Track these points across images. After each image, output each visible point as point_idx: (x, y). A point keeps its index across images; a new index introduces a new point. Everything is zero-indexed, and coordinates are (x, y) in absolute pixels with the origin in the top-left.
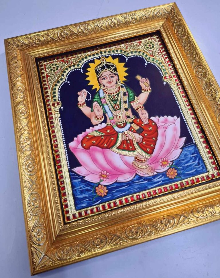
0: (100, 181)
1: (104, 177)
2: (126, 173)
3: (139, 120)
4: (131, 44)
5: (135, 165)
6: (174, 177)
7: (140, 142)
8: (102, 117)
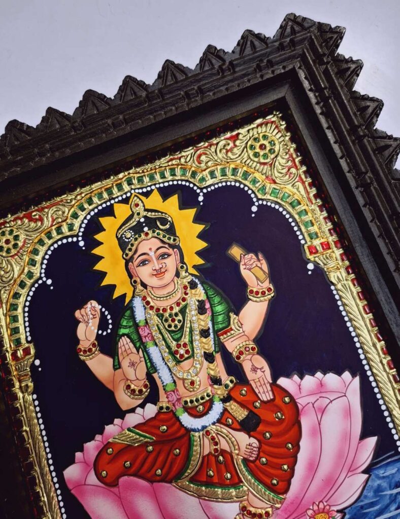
4: (211, 145)
7: (251, 459)
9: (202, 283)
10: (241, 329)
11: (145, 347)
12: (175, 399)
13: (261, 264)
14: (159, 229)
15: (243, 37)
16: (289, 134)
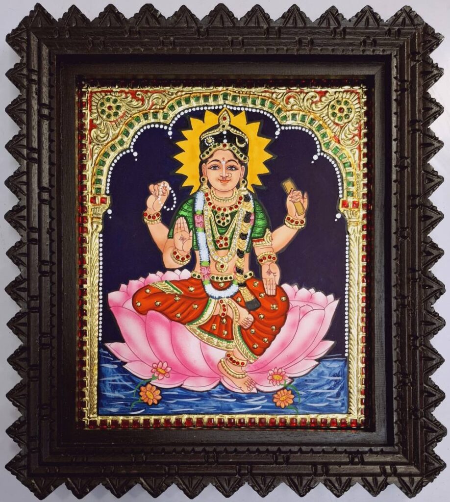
0: (151, 378)
1: (160, 373)
2: (202, 376)
3: (258, 283)
4: (301, 92)
5: (223, 367)
6: (285, 406)
7: (245, 327)
8: (188, 256)
9: (254, 200)
10: (270, 243)
11: (196, 230)
12: (206, 273)
13: (304, 202)
14: (236, 145)
15: (362, 11)
16: (365, 108)
